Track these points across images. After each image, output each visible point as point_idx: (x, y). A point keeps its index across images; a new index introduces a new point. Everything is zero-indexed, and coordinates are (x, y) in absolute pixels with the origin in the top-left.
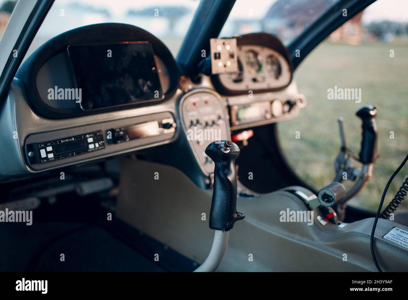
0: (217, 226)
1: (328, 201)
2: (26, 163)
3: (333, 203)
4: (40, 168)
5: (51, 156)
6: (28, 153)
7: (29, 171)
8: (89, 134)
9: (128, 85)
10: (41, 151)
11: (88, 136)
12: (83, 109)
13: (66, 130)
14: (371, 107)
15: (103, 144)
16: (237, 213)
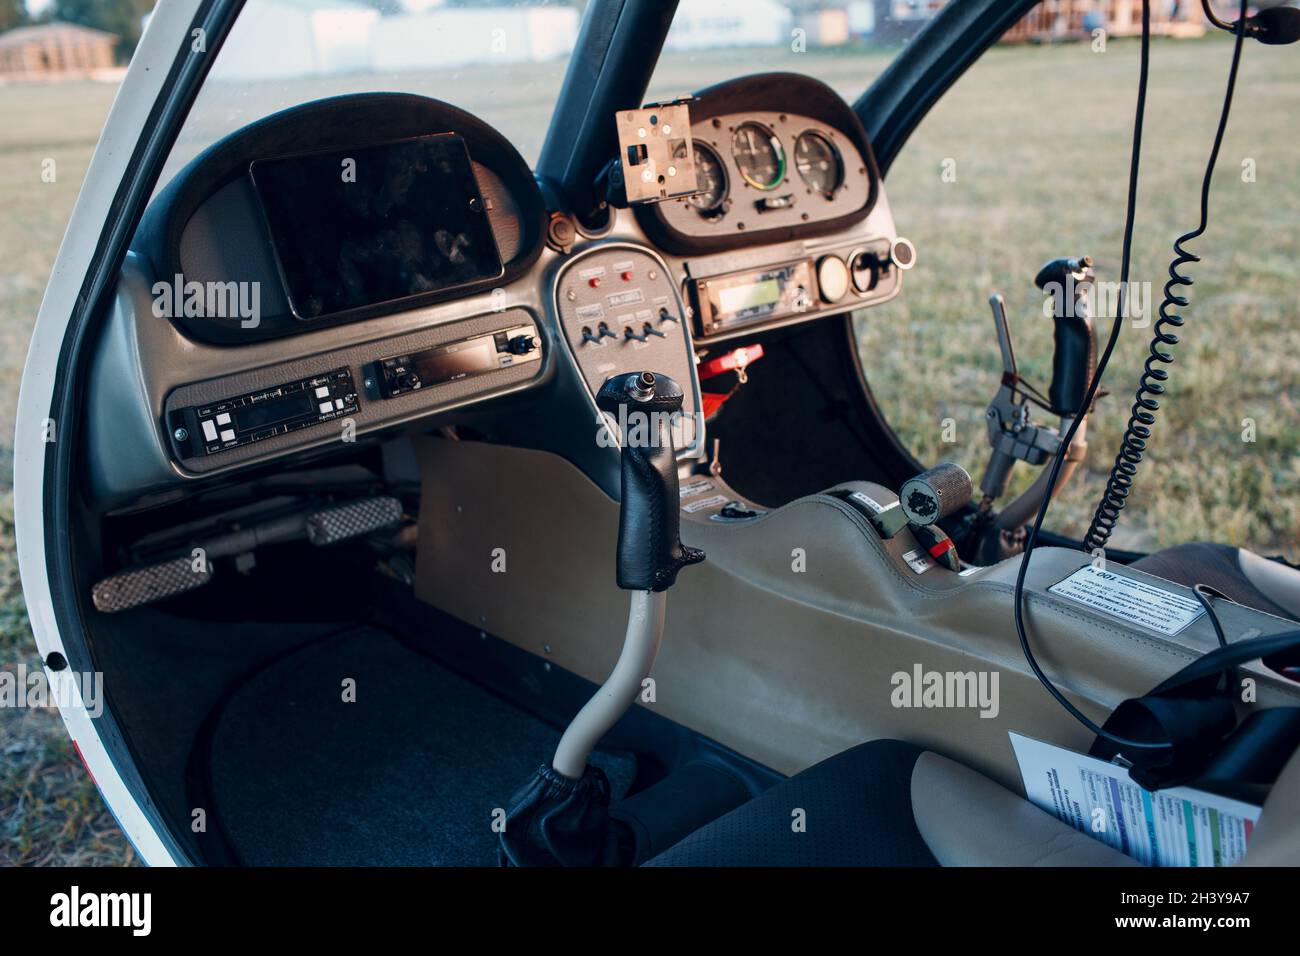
0: (632, 581)
1: (925, 512)
2: (171, 456)
3: (935, 515)
4: (204, 467)
5: (228, 435)
6: (174, 433)
7: (178, 475)
8: (318, 377)
9: (409, 247)
10: (204, 424)
11: (315, 383)
12: (297, 316)
13: (262, 372)
14: (1074, 261)
15: (356, 401)
16: (681, 546)
